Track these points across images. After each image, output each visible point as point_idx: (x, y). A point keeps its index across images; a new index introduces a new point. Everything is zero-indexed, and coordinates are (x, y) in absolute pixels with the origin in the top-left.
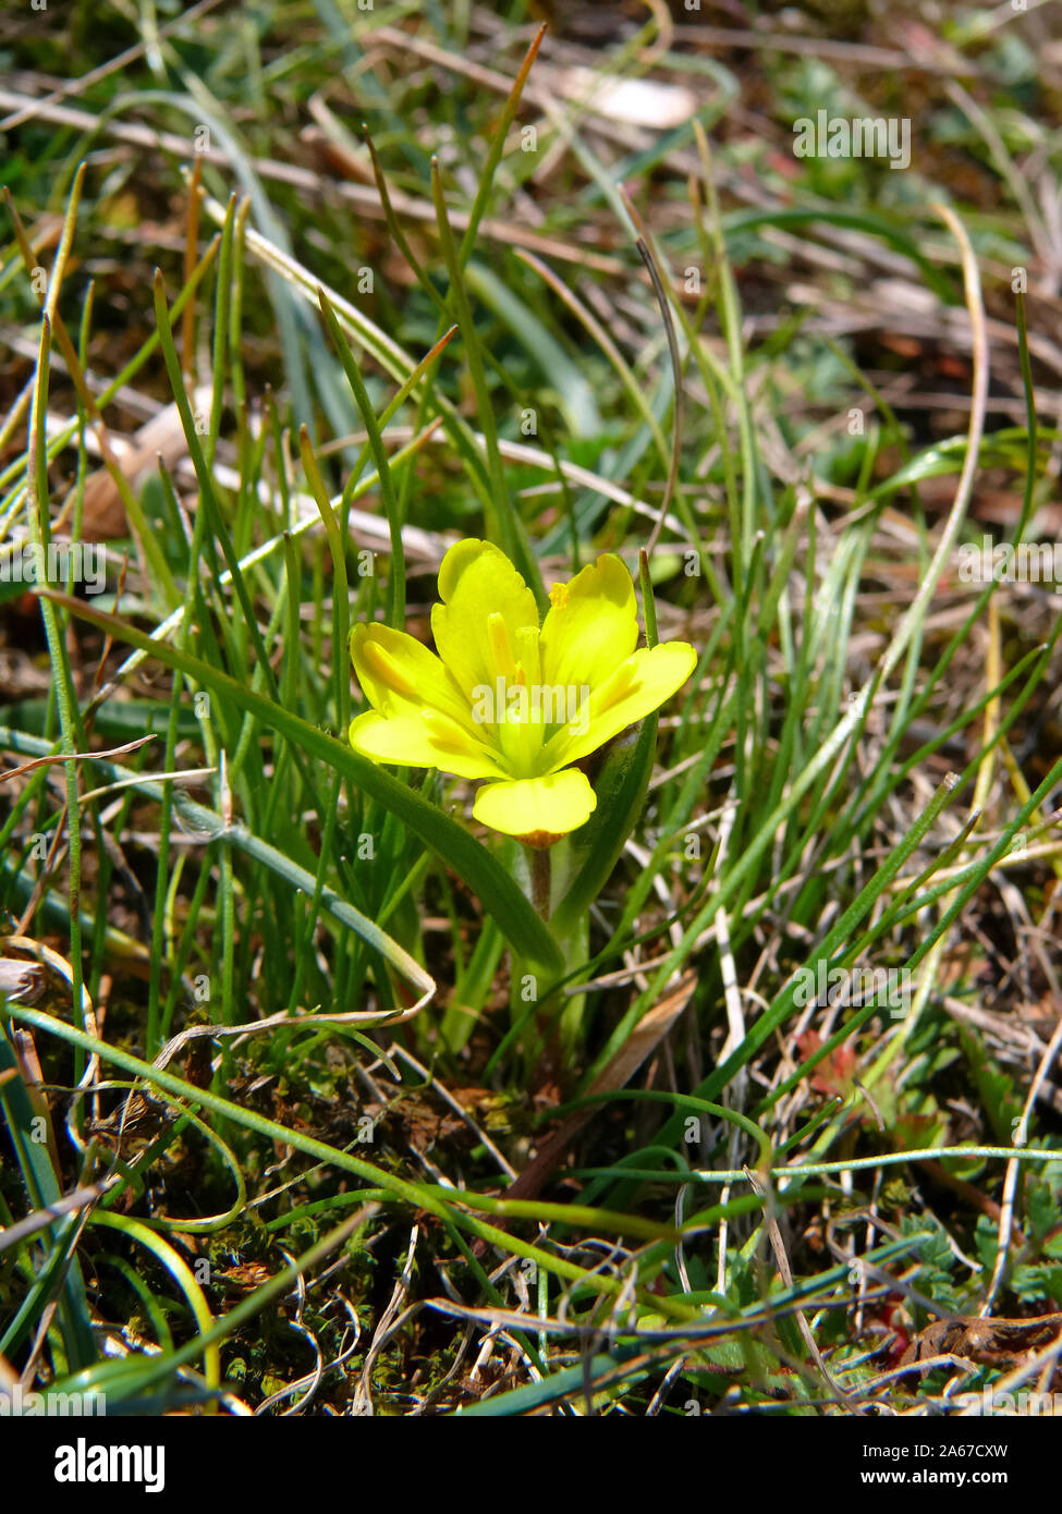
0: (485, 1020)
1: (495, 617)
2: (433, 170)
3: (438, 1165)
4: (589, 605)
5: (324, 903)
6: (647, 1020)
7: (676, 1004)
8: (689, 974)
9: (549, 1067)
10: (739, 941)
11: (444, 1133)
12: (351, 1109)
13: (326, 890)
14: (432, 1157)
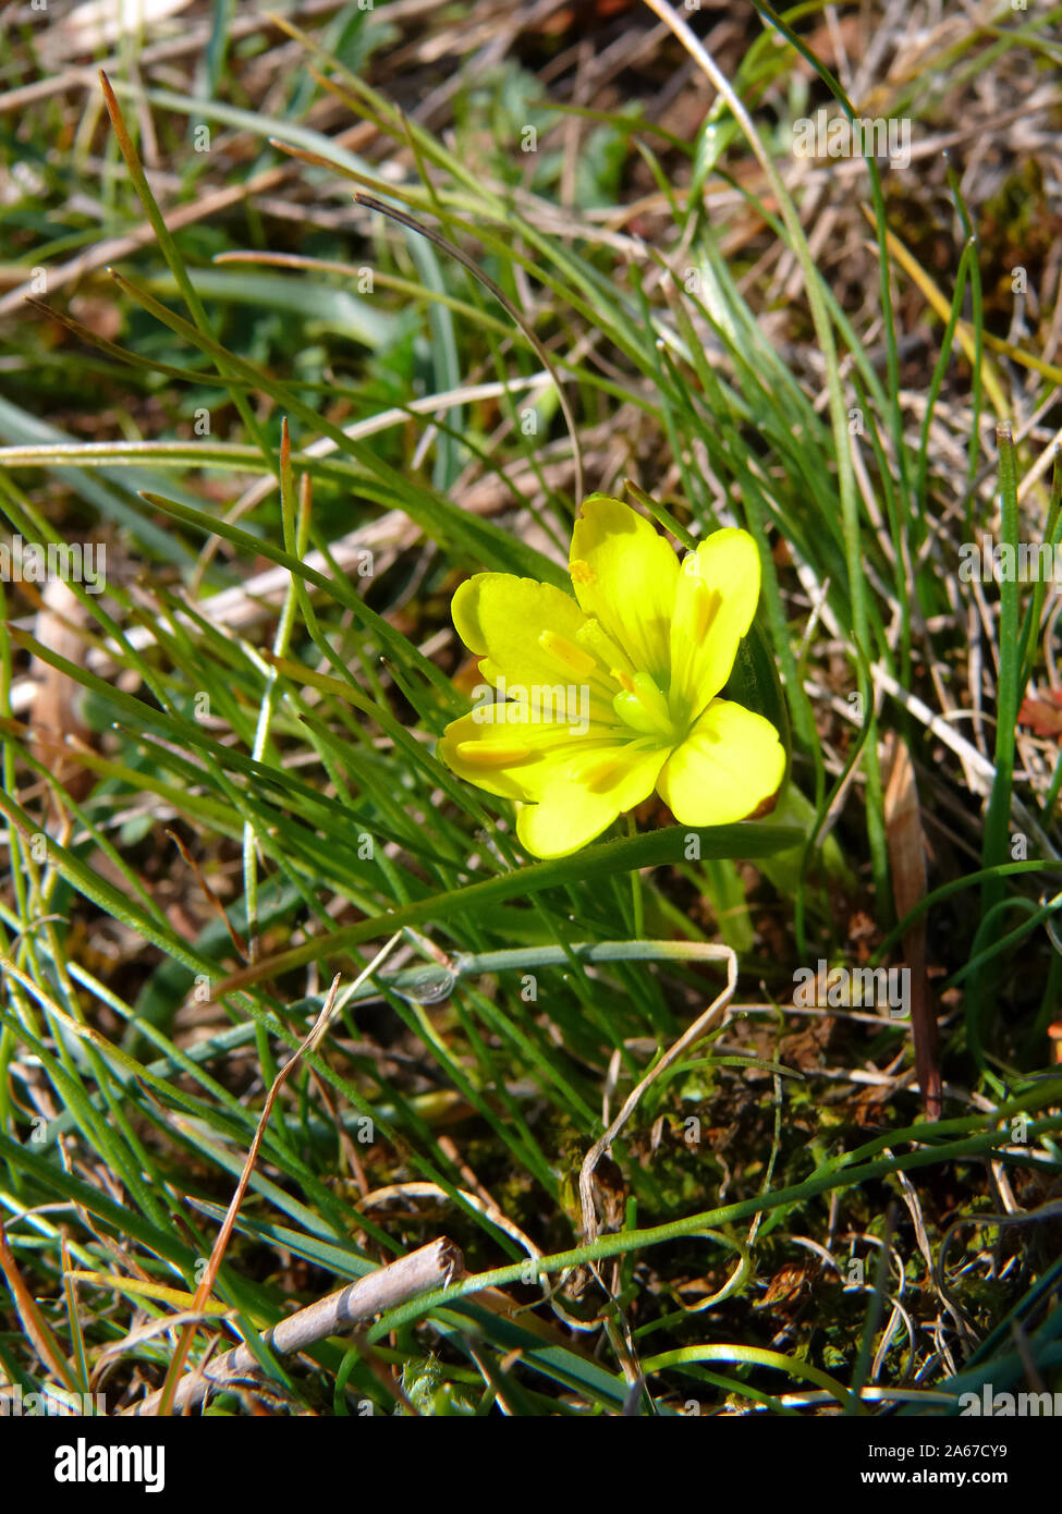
0: (755, 907)
1: (545, 637)
2: (118, 281)
3: (840, 1066)
4: (602, 552)
5: (584, 959)
6: (890, 805)
7: (903, 772)
8: (889, 738)
9: (842, 904)
10: (906, 676)
11: (825, 1040)
12: (741, 1090)
13: (576, 947)
14: (830, 1065)
